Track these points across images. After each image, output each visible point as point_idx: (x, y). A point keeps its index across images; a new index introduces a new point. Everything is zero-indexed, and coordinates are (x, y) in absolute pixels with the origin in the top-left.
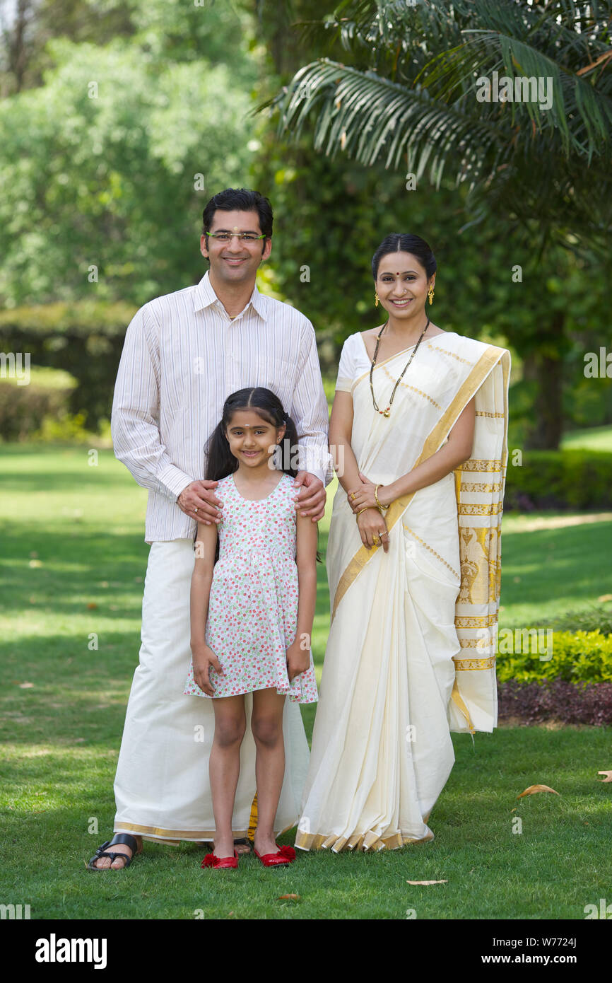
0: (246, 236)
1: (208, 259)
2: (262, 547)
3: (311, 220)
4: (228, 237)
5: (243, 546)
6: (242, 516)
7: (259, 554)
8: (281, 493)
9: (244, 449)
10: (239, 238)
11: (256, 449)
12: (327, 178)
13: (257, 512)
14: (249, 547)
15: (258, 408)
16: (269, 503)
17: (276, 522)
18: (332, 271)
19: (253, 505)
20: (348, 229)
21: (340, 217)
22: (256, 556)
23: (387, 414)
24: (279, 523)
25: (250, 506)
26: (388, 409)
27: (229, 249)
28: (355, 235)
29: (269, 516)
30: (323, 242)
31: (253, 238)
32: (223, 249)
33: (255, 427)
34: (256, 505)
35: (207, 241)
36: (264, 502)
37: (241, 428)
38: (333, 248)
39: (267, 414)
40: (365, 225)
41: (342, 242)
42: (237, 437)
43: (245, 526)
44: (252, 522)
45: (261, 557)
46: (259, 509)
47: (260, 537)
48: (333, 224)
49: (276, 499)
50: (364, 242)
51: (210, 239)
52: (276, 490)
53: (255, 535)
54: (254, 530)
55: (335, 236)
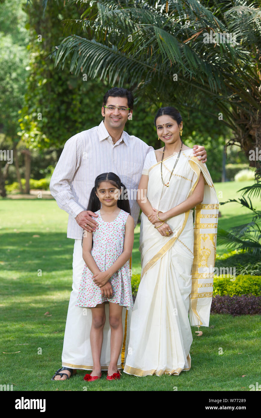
0: (121, 108)
1: (104, 117)
2: (112, 243)
3: (54, 100)
4: (114, 108)
5: (103, 241)
6: (103, 229)
7: (110, 246)
8: (120, 219)
9: (105, 199)
10: (119, 109)
11: (111, 198)
12: (60, 83)
13: (109, 227)
14: (106, 242)
15: (111, 181)
16: (114, 223)
17: (118, 231)
18: (63, 122)
19: (107, 224)
20: (69, 104)
21: (66, 99)
22: (109, 246)
23: (168, 185)
24: (119, 231)
25: (106, 225)
26: (168, 183)
27: (114, 114)
28: (72, 106)
29: (115, 229)
30: (59, 110)
31: (125, 109)
32: (111, 113)
33: (110, 189)
34: (109, 224)
35: (104, 110)
36: (113, 223)
37: (104, 190)
38: (63, 112)
39: (115, 183)
40: (77, 103)
41: (67, 110)
42: (102, 194)
43: (104, 233)
44: (107, 232)
45: (111, 247)
46: (110, 226)
47: (111, 239)
48: (63, 102)
49: (117, 222)
50: (76, 110)
51: (106, 109)
52: (117, 218)
53: (108, 237)
54: (108, 235)
55: (63, 107)
